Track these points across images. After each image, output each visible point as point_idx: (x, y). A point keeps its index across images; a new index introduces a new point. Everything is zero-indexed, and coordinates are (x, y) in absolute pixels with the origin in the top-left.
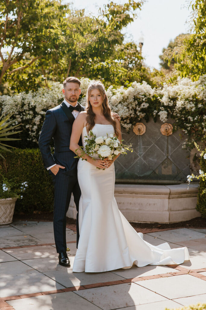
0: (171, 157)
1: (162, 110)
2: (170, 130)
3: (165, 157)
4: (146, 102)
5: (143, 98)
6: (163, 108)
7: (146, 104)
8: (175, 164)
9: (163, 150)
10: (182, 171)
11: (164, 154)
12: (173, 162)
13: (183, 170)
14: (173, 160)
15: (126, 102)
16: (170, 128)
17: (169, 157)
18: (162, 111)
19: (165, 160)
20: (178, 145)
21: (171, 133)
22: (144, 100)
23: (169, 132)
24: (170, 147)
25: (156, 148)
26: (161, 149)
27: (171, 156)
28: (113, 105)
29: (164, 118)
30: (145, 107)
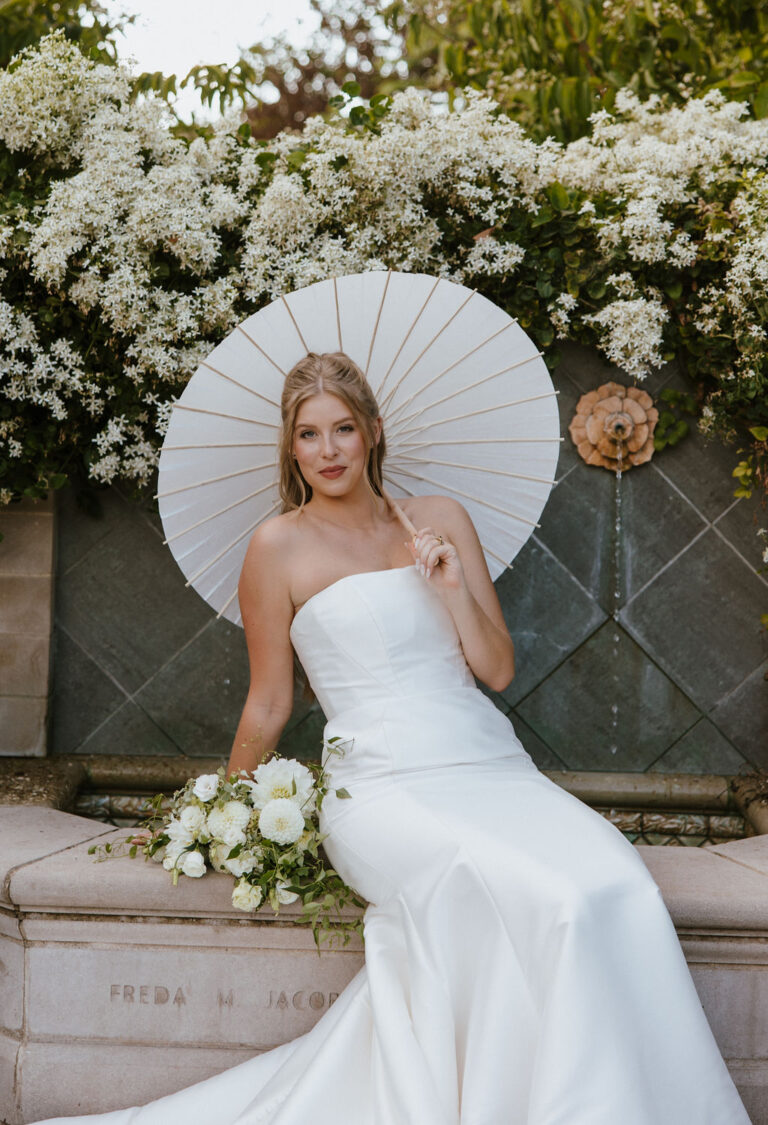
0: (636, 618)
1: (622, 290)
2: (644, 433)
3: (597, 617)
4: (502, 235)
5: (484, 204)
6: (625, 276)
7: (509, 246)
8: (662, 661)
9: (581, 571)
10: (713, 708)
11: (590, 596)
12: (648, 647)
13: (719, 703)
14: (647, 636)
15: (374, 222)
16: (640, 417)
17: (622, 616)
18: (626, 298)
19: (594, 634)
20: (690, 538)
21: (647, 457)
22: (490, 215)
23: (632, 447)
24: (629, 550)
25: (534, 550)
26: (565, 562)
27: (640, 607)
28: (278, 239)
29: (646, 349)
30: (497, 266)
